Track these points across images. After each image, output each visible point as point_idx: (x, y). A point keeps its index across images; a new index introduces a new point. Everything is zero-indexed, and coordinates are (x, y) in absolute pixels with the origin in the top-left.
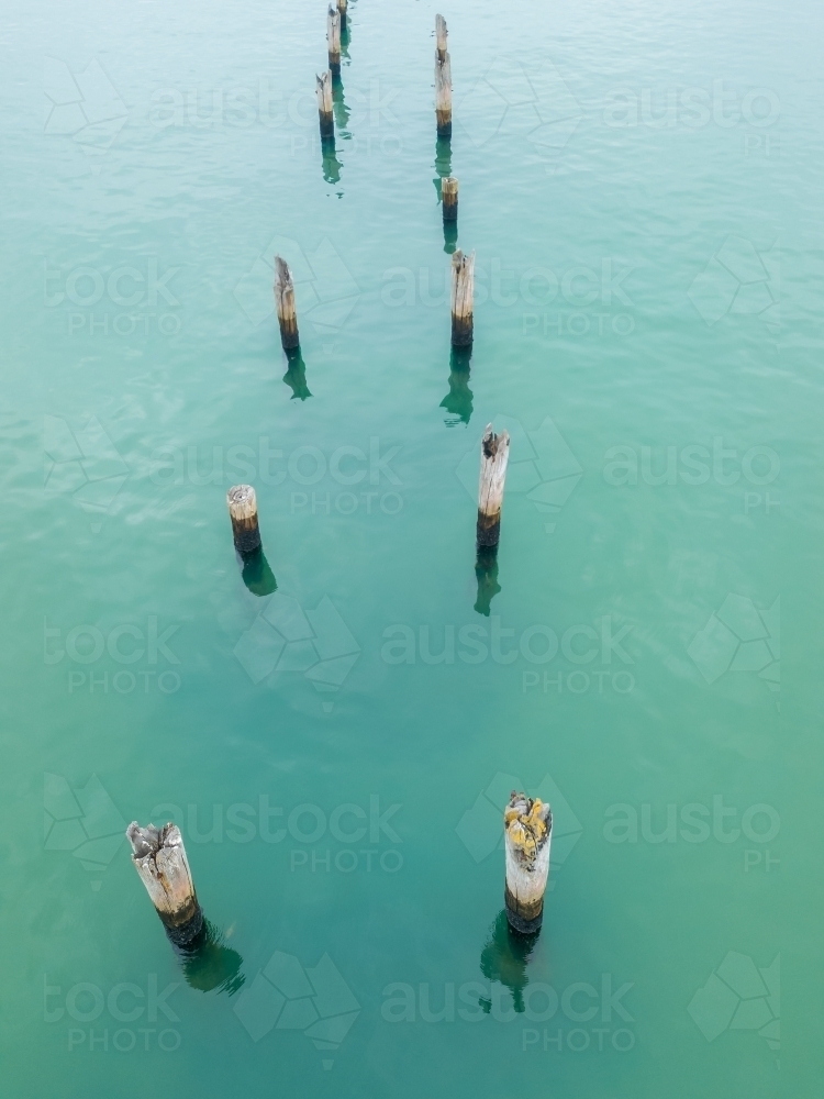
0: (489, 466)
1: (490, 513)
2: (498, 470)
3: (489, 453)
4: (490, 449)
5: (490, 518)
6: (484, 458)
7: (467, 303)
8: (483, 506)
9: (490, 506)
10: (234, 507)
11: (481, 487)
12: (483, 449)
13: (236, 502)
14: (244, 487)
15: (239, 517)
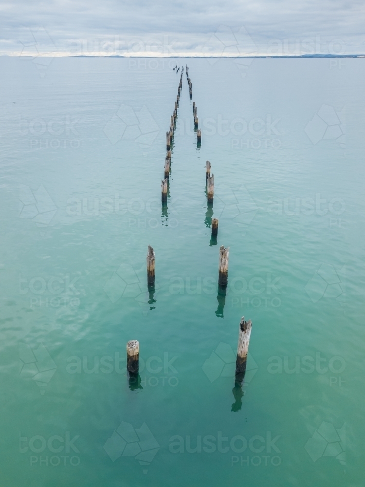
0: (243, 335)
1: (243, 356)
2: (247, 337)
3: (243, 329)
4: (243, 327)
5: (243, 359)
6: (241, 331)
7: (226, 266)
8: (239, 352)
9: (243, 353)
10: (130, 350)
11: (239, 344)
12: (240, 327)
13: (131, 348)
14: (134, 341)
15: (131, 355)
